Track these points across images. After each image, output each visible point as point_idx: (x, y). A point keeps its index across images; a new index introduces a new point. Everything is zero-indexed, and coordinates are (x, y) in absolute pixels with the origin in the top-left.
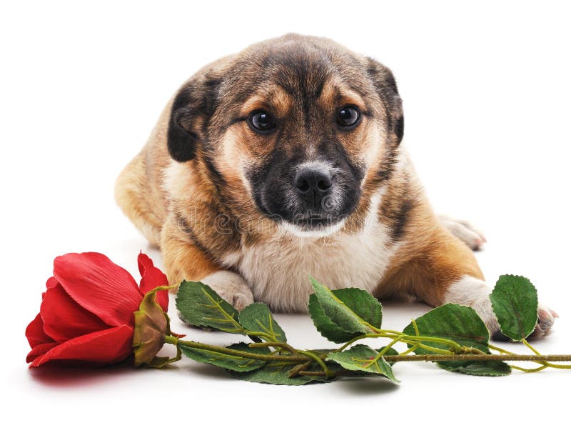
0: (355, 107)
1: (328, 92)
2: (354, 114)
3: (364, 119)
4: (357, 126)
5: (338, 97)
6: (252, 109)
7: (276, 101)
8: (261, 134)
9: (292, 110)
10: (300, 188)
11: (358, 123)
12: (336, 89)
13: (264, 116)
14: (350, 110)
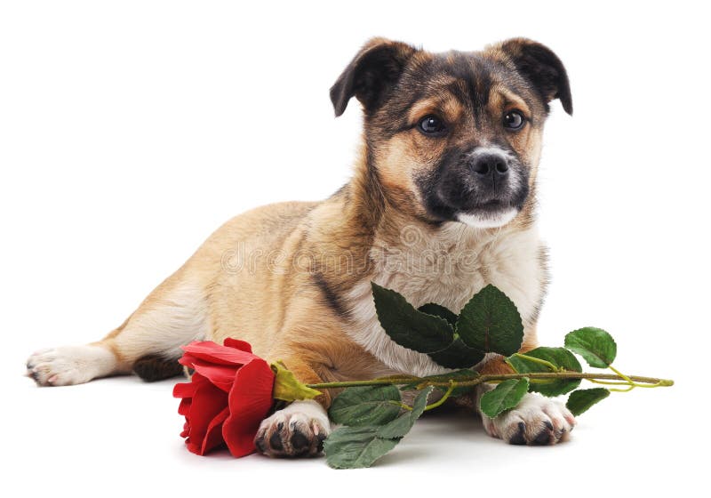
0: (519, 112)
1: (495, 100)
2: (517, 118)
3: (528, 125)
4: (522, 128)
5: (506, 102)
6: (422, 114)
7: (448, 107)
8: (431, 137)
9: (462, 115)
10: (479, 172)
11: (522, 127)
12: (503, 96)
13: (432, 121)
14: (514, 115)
